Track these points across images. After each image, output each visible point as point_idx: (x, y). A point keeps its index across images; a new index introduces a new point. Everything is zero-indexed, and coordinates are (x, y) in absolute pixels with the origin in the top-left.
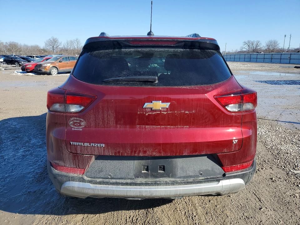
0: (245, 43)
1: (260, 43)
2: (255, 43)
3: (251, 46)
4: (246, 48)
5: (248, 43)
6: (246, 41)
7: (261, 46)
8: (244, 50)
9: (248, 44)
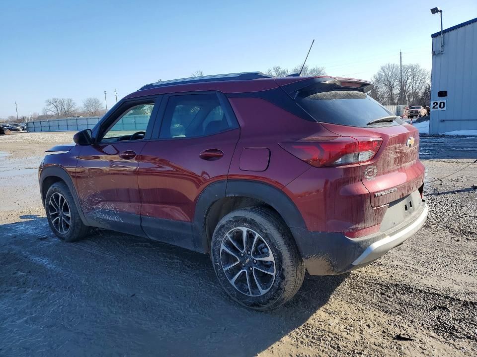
0: (49, 103)
1: (73, 102)
2: (66, 103)
3: (60, 107)
4: (52, 111)
5: (54, 102)
6: (51, 99)
7: (76, 107)
8: (49, 113)
9: (55, 104)
